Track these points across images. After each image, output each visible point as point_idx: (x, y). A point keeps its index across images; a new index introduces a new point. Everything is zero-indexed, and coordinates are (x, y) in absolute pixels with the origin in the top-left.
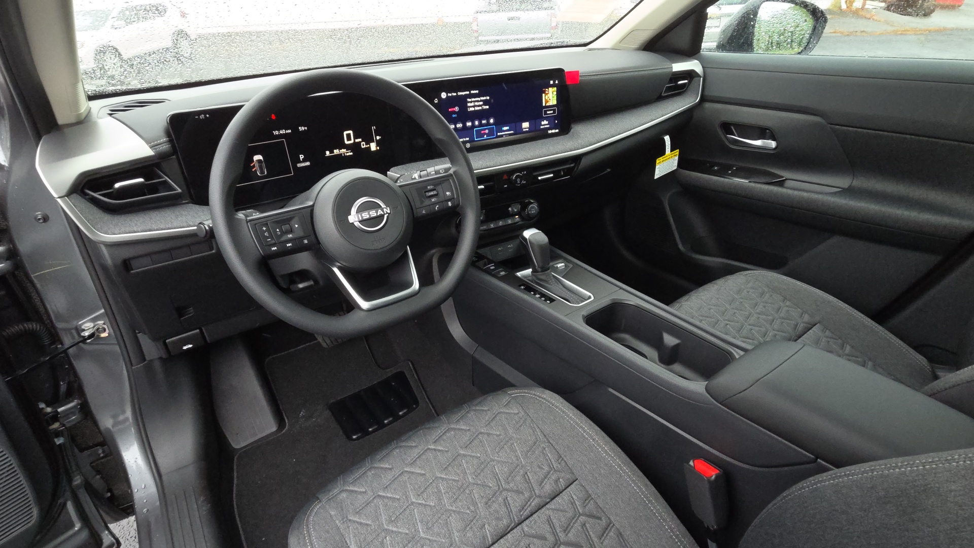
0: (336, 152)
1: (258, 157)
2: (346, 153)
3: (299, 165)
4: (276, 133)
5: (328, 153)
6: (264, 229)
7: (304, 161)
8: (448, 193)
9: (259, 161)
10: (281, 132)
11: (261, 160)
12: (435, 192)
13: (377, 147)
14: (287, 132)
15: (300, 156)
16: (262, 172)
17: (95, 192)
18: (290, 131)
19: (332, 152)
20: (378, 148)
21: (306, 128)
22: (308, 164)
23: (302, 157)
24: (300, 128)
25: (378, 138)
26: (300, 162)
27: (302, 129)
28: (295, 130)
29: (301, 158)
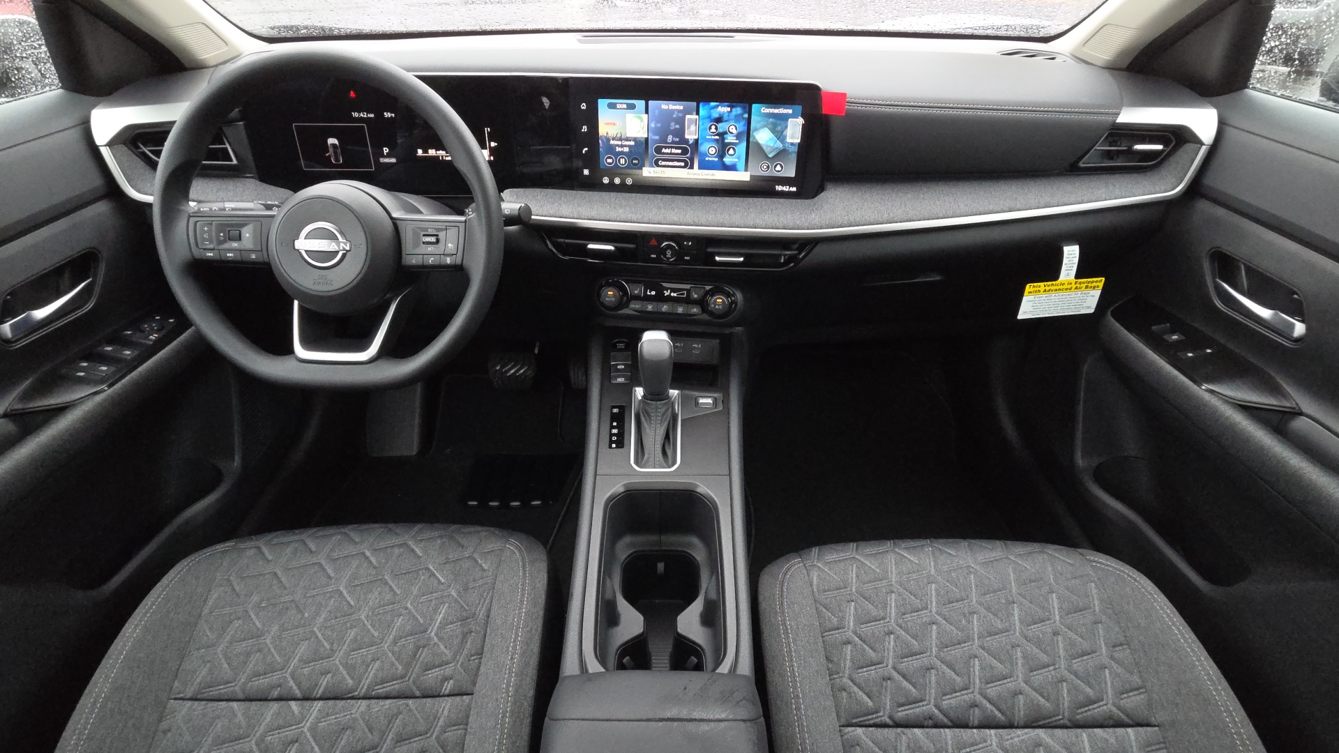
0: (432, 152)
1: (332, 141)
2: (446, 156)
3: (382, 160)
4: (355, 115)
5: (420, 152)
6: (206, 229)
7: (389, 156)
8: (450, 245)
9: (334, 145)
10: (362, 115)
11: (336, 144)
12: (433, 239)
13: (490, 156)
14: (369, 115)
15: (384, 149)
16: (337, 160)
17: (145, 147)
18: (372, 116)
19: (425, 151)
20: (492, 158)
21: (393, 115)
22: (393, 160)
23: (386, 150)
24: (385, 114)
25: (493, 144)
26: (383, 156)
27: (387, 115)
28: (379, 115)
29: (385, 152)
